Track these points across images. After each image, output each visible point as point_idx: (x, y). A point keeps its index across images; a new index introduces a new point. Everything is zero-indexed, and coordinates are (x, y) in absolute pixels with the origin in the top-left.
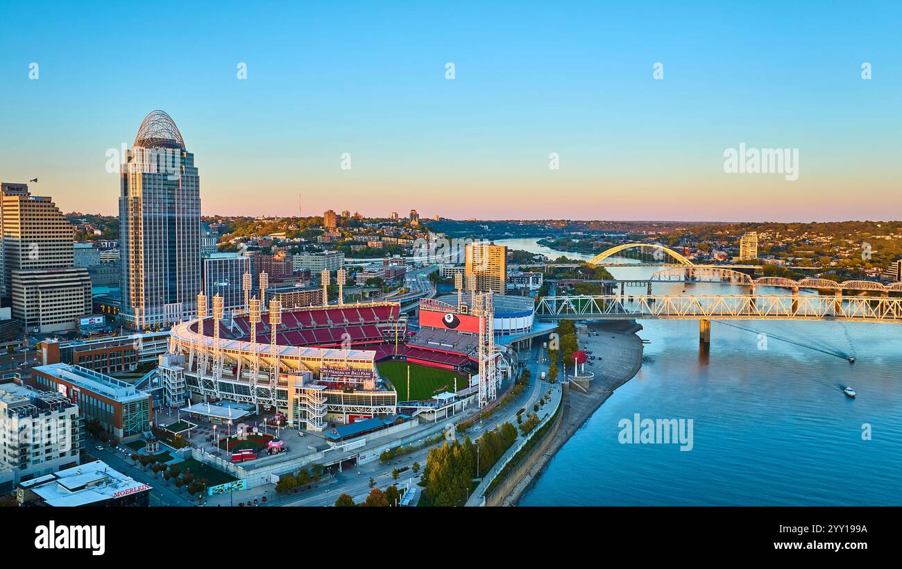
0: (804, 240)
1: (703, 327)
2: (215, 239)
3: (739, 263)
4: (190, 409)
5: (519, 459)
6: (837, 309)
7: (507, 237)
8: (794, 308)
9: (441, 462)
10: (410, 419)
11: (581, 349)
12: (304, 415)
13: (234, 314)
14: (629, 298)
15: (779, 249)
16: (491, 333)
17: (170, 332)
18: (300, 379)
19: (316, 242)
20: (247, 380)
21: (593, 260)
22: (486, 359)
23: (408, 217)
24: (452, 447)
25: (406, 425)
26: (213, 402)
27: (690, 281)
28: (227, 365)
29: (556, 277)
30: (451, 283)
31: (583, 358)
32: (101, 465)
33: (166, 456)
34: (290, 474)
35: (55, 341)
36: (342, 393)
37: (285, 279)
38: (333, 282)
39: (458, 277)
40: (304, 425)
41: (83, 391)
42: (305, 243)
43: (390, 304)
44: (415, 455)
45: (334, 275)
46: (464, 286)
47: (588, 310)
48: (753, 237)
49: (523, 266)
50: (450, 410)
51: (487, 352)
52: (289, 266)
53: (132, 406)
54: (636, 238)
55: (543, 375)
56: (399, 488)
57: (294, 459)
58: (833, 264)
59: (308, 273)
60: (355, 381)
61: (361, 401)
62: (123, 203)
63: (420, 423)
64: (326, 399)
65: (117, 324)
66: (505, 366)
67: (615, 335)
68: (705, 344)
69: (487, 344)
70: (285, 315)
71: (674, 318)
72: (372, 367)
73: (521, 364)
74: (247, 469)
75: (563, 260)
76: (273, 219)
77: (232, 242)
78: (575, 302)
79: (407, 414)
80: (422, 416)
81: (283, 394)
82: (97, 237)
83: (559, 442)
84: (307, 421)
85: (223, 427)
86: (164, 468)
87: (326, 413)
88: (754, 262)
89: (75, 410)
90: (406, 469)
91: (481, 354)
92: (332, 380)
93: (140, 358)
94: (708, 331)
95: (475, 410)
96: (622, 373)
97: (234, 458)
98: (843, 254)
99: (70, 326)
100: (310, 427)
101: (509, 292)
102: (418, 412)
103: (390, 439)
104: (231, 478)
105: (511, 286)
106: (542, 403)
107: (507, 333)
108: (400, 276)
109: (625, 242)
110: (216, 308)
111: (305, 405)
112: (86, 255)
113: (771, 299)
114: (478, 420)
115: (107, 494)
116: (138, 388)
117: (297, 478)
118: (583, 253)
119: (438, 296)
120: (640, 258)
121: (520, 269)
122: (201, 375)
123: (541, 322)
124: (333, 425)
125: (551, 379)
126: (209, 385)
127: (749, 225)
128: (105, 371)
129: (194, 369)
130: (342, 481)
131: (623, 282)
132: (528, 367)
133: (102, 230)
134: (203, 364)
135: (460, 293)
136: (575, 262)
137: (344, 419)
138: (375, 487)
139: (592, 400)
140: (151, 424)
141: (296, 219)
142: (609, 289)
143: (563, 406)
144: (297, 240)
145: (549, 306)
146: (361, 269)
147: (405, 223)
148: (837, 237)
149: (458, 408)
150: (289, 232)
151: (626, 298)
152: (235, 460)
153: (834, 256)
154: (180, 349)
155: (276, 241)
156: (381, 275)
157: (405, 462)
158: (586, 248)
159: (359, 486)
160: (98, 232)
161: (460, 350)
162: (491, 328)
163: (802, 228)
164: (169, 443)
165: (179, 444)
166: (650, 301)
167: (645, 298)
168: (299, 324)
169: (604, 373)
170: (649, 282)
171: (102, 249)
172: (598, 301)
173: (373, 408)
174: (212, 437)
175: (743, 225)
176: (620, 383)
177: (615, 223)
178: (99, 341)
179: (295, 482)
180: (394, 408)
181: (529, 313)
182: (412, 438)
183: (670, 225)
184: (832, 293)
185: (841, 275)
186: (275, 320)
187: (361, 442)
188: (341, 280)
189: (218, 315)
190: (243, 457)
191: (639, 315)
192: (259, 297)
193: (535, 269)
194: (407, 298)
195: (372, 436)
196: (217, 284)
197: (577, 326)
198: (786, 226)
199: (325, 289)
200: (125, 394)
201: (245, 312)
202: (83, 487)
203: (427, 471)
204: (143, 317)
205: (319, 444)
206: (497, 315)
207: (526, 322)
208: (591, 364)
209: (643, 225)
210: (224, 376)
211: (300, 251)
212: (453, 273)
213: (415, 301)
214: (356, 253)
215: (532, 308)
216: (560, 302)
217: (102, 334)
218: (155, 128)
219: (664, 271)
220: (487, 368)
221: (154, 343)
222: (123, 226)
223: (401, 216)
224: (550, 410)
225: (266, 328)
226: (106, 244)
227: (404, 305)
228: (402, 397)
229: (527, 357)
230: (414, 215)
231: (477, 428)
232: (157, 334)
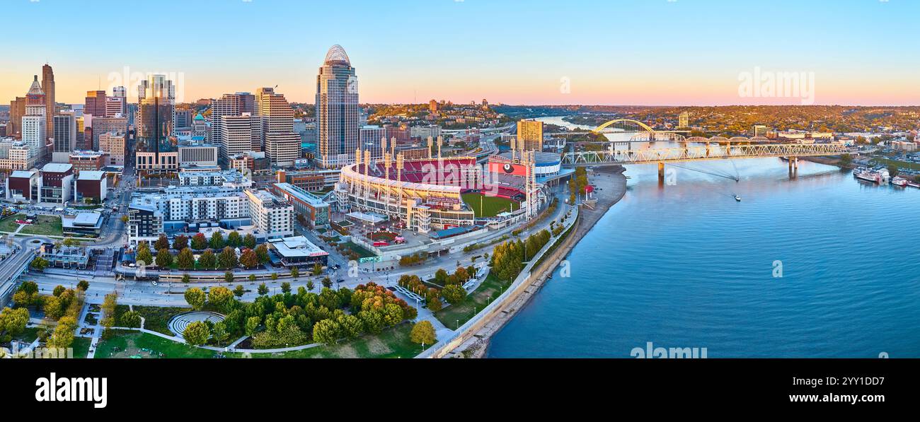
0: (711, 116)
1: (660, 167)
2: (366, 117)
3: (679, 129)
4: (350, 214)
5: (551, 251)
6: (728, 153)
7: (543, 116)
8: (708, 153)
9: (502, 253)
10: (483, 228)
11: (590, 184)
12: (417, 223)
13: (376, 162)
14: (618, 152)
15: (699, 121)
16: (533, 176)
17: (341, 170)
18: (414, 202)
19: (424, 119)
20: (383, 201)
21: (596, 130)
22: (531, 191)
23: (481, 104)
24: (509, 245)
25: (480, 232)
26: (364, 212)
27: (652, 140)
28: (372, 191)
29: (573, 141)
30: (508, 145)
31: (591, 189)
32: (304, 239)
33: (337, 239)
34: (408, 256)
35: (284, 171)
36: (440, 211)
37: (406, 142)
38: (435, 144)
39: (513, 141)
40: (417, 229)
41: (296, 199)
42: (418, 120)
43: (470, 158)
44: (487, 248)
45: (435, 139)
46: (516, 147)
47: (594, 160)
48: (686, 114)
49: (554, 134)
50: (508, 223)
51: (531, 187)
52: (408, 134)
53: (320, 210)
54: (621, 116)
55: (567, 200)
56: (475, 267)
57: (411, 247)
58: (726, 128)
59: (419, 138)
60: (448, 205)
61: (451, 216)
62: (318, 97)
63: (489, 230)
64: (430, 215)
65: (313, 164)
66: (542, 196)
67: (610, 175)
68: (661, 177)
69: (531, 183)
70: (405, 163)
71: (644, 163)
72: (459, 196)
73: (553, 194)
74: (383, 251)
75: (578, 130)
76: (399, 105)
77: (376, 119)
78: (585, 156)
79: (480, 225)
80: (490, 226)
81: (404, 210)
82: (304, 116)
83: (577, 239)
84: (418, 227)
85: (369, 226)
86: (336, 245)
87: (430, 223)
88: (686, 129)
89: (292, 208)
90: (480, 257)
91: (527, 189)
92: (433, 203)
93: (325, 183)
94: (663, 169)
95: (524, 223)
96: (615, 197)
97: (375, 244)
98: (729, 123)
99: (291, 163)
100: (420, 230)
101: (544, 150)
102: (488, 224)
103: (470, 239)
104: (374, 255)
105: (546, 147)
106: (566, 217)
107: (544, 176)
108: (476, 140)
109: (615, 119)
110: (366, 158)
111: (417, 218)
112: (299, 126)
113: (695, 149)
114: (525, 228)
115: (306, 253)
116: (323, 200)
117: (412, 258)
118: (590, 126)
119: (500, 153)
120: (623, 128)
121: (552, 136)
122: (357, 196)
123: (565, 168)
124: (434, 230)
125: (572, 203)
126: (361, 202)
127: (684, 107)
128: (307, 189)
129: (353, 192)
130: (440, 262)
131: (614, 143)
132: (557, 196)
133: (307, 111)
134: (359, 190)
135: (514, 151)
136: (585, 131)
137: (441, 226)
138: (460, 266)
139: (597, 214)
140: (330, 220)
141: (413, 105)
142: (606, 147)
143: (579, 219)
144: (413, 118)
145: (569, 158)
146: (452, 136)
147: (479, 107)
148: (727, 114)
149: (513, 221)
150: (408, 113)
151: (616, 153)
152: (375, 245)
153: (726, 124)
154: (346, 180)
155: (401, 119)
156: (464, 140)
157: (479, 253)
158: (592, 122)
159: (450, 265)
160: (305, 113)
161: (514, 186)
162: (534, 173)
163: (710, 109)
164: (339, 232)
165: (344, 233)
166: (630, 154)
167: (627, 152)
168: (414, 169)
169: (604, 198)
170: (629, 143)
171: (307, 123)
172: (600, 155)
173: (459, 221)
174: (363, 231)
175: (680, 108)
176: (613, 203)
177: (609, 107)
178: (304, 172)
179: (411, 260)
180: (472, 221)
181: (557, 163)
182: (484, 239)
183: (640, 108)
184: (725, 144)
185: (729, 134)
186: (400, 166)
187: (452, 240)
188: (440, 143)
189: (367, 162)
190: (380, 244)
191: (624, 162)
192: (390, 152)
193: (560, 136)
194: (480, 154)
195: (458, 237)
196: (367, 144)
197: (587, 170)
198: (702, 108)
199: (430, 148)
200: (317, 203)
201: (382, 161)
202: (295, 248)
203: (493, 258)
204: (327, 161)
205: (426, 240)
206: (537, 165)
207: (556, 168)
208: (596, 193)
209: (625, 108)
210: (370, 198)
211: (415, 125)
212: (509, 138)
213: (486, 156)
214: (449, 126)
215: (559, 160)
216: (576, 156)
217: (306, 169)
218: (335, 54)
219: (637, 135)
220: (531, 197)
221: (332, 176)
222: (318, 110)
223: (477, 103)
224: (571, 221)
225: (394, 170)
226: (309, 119)
227: (478, 158)
228: (477, 215)
229: (557, 190)
230: (485, 102)
231: (525, 233)
232: (334, 171)
